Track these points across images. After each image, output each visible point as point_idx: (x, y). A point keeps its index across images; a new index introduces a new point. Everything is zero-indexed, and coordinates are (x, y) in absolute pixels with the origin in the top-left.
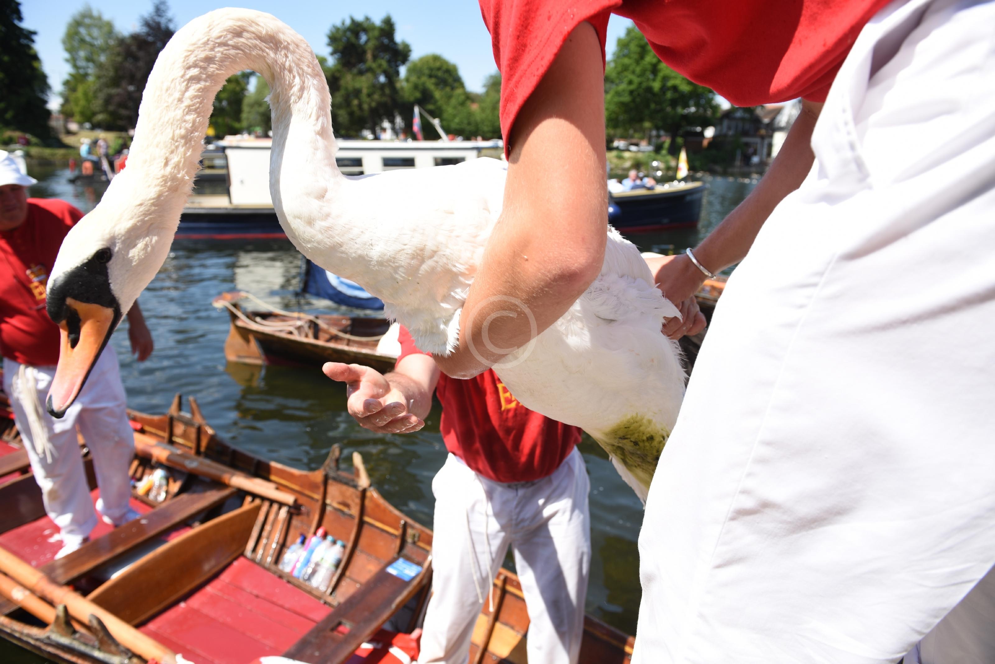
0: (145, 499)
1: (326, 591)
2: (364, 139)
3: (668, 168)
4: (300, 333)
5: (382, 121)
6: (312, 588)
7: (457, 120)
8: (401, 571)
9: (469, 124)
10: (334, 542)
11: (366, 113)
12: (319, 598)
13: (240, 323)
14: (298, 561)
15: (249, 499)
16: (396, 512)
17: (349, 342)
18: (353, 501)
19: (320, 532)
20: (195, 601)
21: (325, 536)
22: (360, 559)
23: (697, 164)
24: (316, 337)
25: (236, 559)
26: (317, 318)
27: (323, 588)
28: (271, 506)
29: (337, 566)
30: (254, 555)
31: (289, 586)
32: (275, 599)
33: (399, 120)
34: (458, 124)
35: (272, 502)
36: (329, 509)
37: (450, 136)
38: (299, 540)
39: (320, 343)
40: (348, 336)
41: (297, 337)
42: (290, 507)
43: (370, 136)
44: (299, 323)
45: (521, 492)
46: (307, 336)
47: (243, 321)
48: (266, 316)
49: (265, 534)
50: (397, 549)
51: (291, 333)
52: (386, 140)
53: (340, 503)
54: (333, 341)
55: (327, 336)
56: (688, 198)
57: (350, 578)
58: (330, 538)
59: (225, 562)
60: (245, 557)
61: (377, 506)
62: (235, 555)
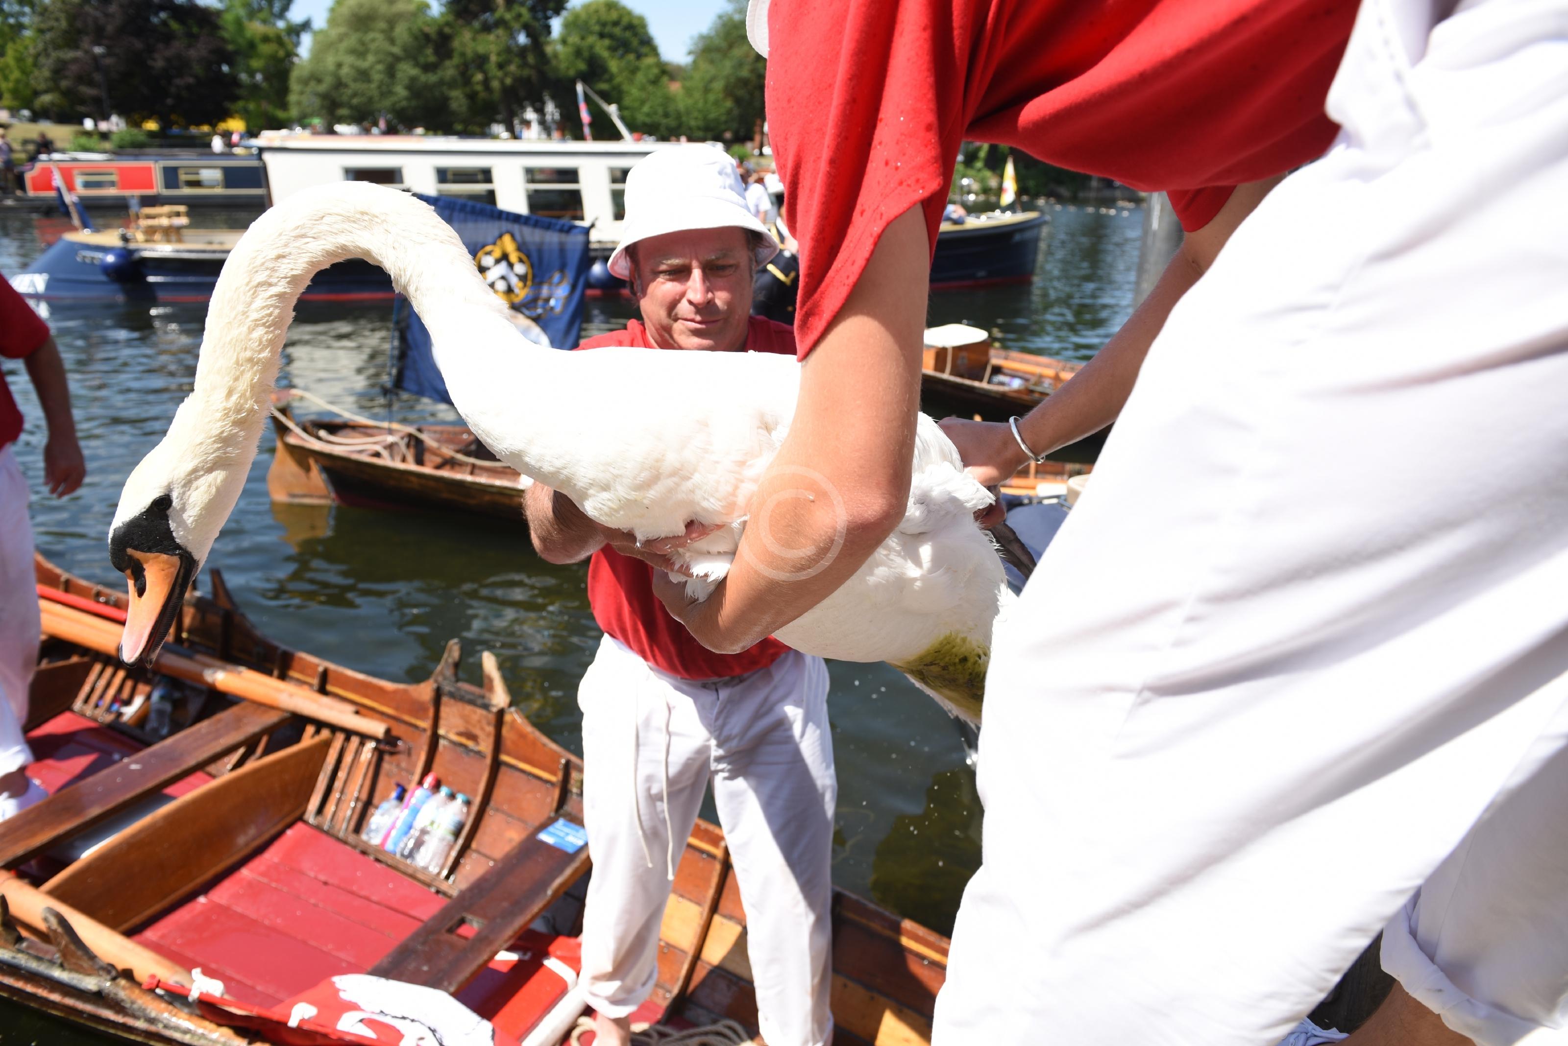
0: (137, 732)
1: (439, 874)
2: (495, 137)
3: (986, 191)
4: (392, 456)
5: (523, 109)
6: (416, 870)
7: (646, 109)
8: (563, 838)
9: (666, 115)
10: (452, 797)
11: (497, 96)
12: (429, 885)
13: (291, 440)
14: (393, 827)
15: (310, 729)
16: (554, 746)
17: (473, 469)
18: (482, 729)
19: (429, 780)
20: (222, 894)
21: (437, 786)
22: (493, 822)
23: (1031, 183)
24: (420, 461)
25: (290, 826)
26: (420, 430)
27: (433, 869)
28: (347, 739)
29: (457, 833)
30: (320, 818)
31: (378, 865)
32: (355, 888)
33: (550, 108)
34: (648, 115)
35: (349, 733)
36: (442, 743)
37: (636, 135)
38: (394, 794)
39: (427, 470)
40: (472, 460)
41: (386, 461)
42: (377, 740)
43: (505, 135)
44: (390, 439)
45: (724, 694)
46: (404, 460)
47: (297, 436)
48: (334, 428)
49: (338, 784)
50: (555, 805)
51: (377, 455)
52: (529, 140)
53: (460, 734)
54: (448, 467)
55: (438, 460)
56: (1017, 237)
57: (477, 851)
58: (444, 791)
59: (273, 831)
60: (306, 822)
61: (522, 736)
62: (288, 820)
